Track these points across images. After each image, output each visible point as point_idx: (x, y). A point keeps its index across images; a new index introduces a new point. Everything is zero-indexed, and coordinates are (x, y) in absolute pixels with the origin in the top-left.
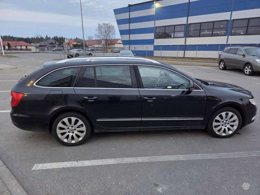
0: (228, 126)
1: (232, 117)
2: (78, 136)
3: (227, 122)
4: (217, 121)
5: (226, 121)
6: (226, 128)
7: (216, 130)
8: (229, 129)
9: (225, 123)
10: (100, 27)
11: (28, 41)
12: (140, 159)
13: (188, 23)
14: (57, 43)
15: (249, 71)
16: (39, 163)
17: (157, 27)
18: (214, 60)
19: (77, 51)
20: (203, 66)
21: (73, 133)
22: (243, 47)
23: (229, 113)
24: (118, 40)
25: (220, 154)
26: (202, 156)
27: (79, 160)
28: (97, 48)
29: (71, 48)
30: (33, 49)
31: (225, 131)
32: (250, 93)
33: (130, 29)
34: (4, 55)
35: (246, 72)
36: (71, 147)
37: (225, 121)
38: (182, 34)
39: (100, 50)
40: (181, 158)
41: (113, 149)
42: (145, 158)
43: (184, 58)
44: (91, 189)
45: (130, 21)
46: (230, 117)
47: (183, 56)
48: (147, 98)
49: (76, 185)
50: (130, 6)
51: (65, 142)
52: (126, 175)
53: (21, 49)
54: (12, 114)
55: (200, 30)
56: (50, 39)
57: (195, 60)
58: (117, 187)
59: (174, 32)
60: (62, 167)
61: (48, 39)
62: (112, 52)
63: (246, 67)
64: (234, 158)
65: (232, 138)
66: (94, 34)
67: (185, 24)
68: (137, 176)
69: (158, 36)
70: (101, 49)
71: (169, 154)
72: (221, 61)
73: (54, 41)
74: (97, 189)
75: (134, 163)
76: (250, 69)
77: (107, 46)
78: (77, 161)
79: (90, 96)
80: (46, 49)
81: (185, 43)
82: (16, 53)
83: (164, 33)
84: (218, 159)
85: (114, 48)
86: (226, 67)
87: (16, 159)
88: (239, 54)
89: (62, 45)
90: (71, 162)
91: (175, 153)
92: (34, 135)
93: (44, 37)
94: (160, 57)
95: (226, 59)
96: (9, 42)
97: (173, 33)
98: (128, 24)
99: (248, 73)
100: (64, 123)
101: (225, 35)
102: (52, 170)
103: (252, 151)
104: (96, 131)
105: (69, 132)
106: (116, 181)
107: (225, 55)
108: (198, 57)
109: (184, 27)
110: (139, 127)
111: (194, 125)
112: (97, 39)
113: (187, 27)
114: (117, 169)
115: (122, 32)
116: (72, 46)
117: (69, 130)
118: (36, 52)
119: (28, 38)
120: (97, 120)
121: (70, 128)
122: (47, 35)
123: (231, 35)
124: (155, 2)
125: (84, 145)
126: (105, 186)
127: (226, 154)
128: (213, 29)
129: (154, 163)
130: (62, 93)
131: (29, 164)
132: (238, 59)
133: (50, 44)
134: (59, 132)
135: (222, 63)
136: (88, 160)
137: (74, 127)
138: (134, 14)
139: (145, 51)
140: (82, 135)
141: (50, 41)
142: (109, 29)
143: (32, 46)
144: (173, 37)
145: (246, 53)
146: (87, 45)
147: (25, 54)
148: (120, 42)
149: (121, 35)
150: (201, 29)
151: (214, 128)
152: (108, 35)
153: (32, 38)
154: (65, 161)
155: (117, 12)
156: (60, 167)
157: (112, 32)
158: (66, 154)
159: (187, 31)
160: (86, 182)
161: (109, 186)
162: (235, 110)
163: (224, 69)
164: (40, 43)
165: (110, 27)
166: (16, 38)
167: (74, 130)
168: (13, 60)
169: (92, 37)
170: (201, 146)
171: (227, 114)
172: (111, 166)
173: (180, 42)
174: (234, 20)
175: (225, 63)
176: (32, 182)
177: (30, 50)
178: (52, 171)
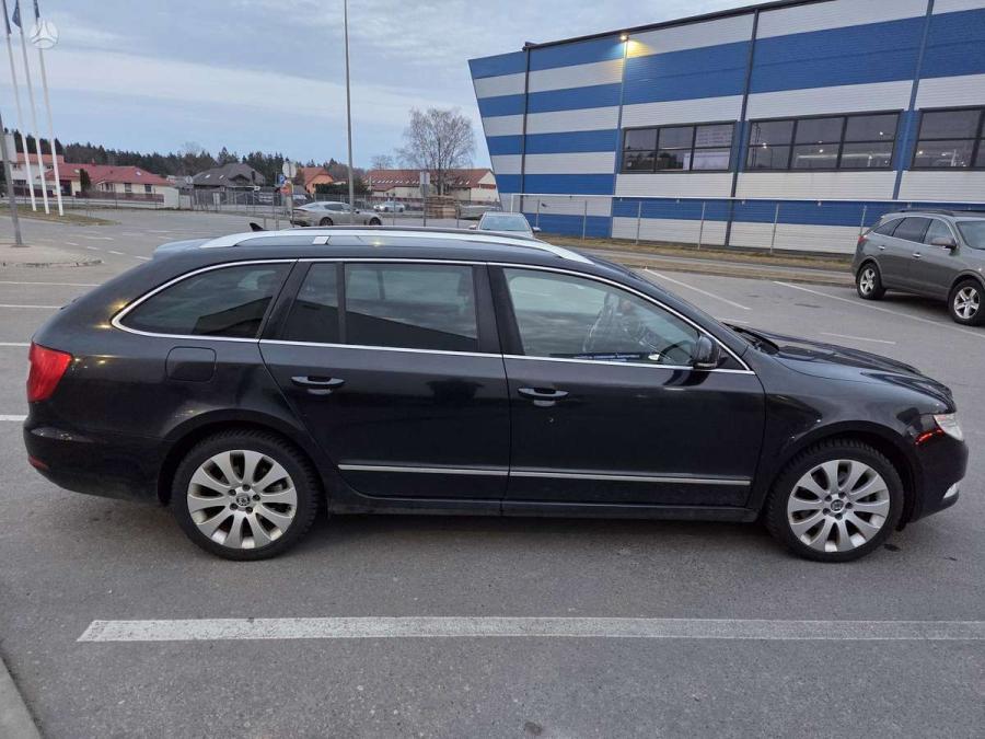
0: (849, 516)
1: (864, 479)
2: (268, 525)
3: (845, 500)
4: (805, 494)
5: (842, 495)
6: (841, 524)
7: (799, 528)
8: (852, 529)
9: (838, 504)
10: (419, 124)
11: (157, 166)
12: (490, 626)
13: (747, 119)
14: (260, 178)
15: (973, 310)
16: (108, 618)
17: (626, 130)
18: (840, 262)
19: (327, 207)
20: (795, 281)
21: (249, 510)
22: (951, 215)
23: (850, 464)
24: (483, 172)
25: (805, 622)
26: (734, 625)
27: (261, 615)
28: (405, 199)
29: (308, 197)
30: (169, 194)
31: (834, 535)
32: (943, 393)
33: (528, 132)
34: (61, 212)
35: (958, 314)
36: (237, 566)
37: (835, 497)
38: (722, 159)
39: (415, 209)
40: (651, 628)
41: (395, 579)
42: (510, 622)
43: (726, 248)
44: (283, 727)
45: (527, 103)
46: (856, 481)
47: (721, 242)
48: (532, 392)
49: (228, 710)
50: (529, 48)
51: (216, 545)
52: (427, 682)
53: (129, 196)
54: (28, 428)
55: (792, 144)
56: (236, 161)
57: (767, 259)
58: (381, 729)
59: (693, 149)
60: (192, 638)
61: (227, 160)
62: (458, 216)
63: (961, 294)
64: (858, 642)
65: (865, 563)
66: (396, 150)
67: (733, 123)
68: (467, 689)
69: (630, 164)
70: (417, 205)
71: (606, 612)
72: (864, 264)
73: (247, 171)
74: (303, 731)
75: (466, 640)
76: (976, 300)
77: (442, 196)
78: (251, 619)
79: (318, 375)
80: (217, 197)
81: (733, 194)
82: (106, 208)
83: (655, 153)
84: (795, 642)
85: (469, 202)
86: (885, 290)
87: (29, 597)
88: (934, 242)
89: (277, 186)
90: (227, 621)
91: (630, 611)
92: (109, 512)
93: (215, 156)
94: (633, 241)
95: (884, 258)
96: (87, 168)
97: (689, 154)
98: (522, 116)
99: (966, 316)
100: (215, 472)
101: (889, 169)
102: (152, 647)
103: (936, 619)
104: (335, 508)
105: (234, 507)
106: (382, 702)
107: (880, 243)
108: (778, 246)
109: (731, 131)
110: (501, 500)
111: (713, 505)
112: (407, 166)
113: (742, 132)
114: (397, 658)
115: (497, 146)
116: (313, 190)
117: (233, 499)
118: (179, 209)
119: (156, 156)
120: (342, 467)
121: (239, 490)
122: (224, 149)
123: (913, 169)
124: (623, 38)
125: (288, 559)
126: (339, 722)
127: (828, 623)
128: (842, 142)
129: (540, 644)
130: (212, 360)
131: (71, 617)
132: (929, 260)
133: (233, 179)
134: (196, 503)
135: (867, 272)
136: (294, 615)
137: (254, 488)
138: (545, 80)
139: (579, 218)
140: (283, 521)
141: (234, 171)
142: (450, 131)
143: (167, 185)
144: (686, 166)
145: (960, 238)
146: (369, 188)
147: (138, 213)
148: (489, 179)
149: (491, 154)
150: (797, 141)
151: (792, 523)
152: (447, 153)
153: (172, 157)
154: (206, 617)
155: (482, 68)
156: (182, 638)
157: (463, 144)
158: (216, 589)
159: (741, 147)
160: (268, 700)
161: (351, 721)
162: (875, 454)
163: (877, 295)
164: (198, 175)
165: (454, 124)
166: (113, 153)
167: (252, 502)
168: (91, 234)
169: (390, 158)
170: (735, 589)
171: (843, 470)
172: (376, 644)
173: (715, 187)
174: (923, 111)
175: (878, 274)
176: (67, 686)
177: (160, 199)
178: (151, 649)
